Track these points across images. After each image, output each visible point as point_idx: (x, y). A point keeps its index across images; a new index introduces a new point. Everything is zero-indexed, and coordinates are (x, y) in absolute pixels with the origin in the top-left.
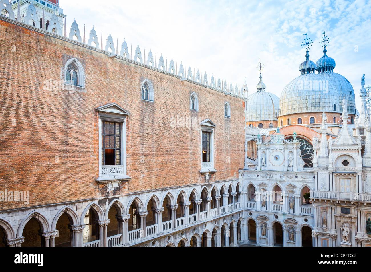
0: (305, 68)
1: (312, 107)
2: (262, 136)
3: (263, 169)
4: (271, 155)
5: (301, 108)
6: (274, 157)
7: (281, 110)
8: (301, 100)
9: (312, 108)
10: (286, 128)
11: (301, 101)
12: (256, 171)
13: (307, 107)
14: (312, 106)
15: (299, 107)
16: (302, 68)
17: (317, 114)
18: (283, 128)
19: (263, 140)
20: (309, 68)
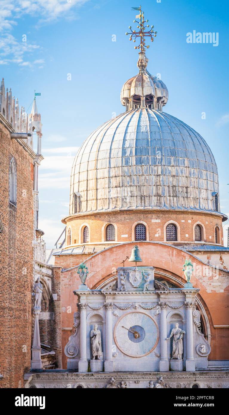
0: (141, 94)
1: (170, 196)
2: (52, 269)
3: (96, 366)
4: (120, 325)
5: (142, 197)
6: (129, 332)
7: (82, 199)
8: (143, 175)
9: (170, 200)
10: (122, 249)
11: (143, 178)
12: (77, 375)
13: (160, 196)
14: (172, 195)
15: (139, 194)
16: (132, 94)
17: (182, 216)
18: (114, 249)
19: (55, 282)
20: (151, 95)
